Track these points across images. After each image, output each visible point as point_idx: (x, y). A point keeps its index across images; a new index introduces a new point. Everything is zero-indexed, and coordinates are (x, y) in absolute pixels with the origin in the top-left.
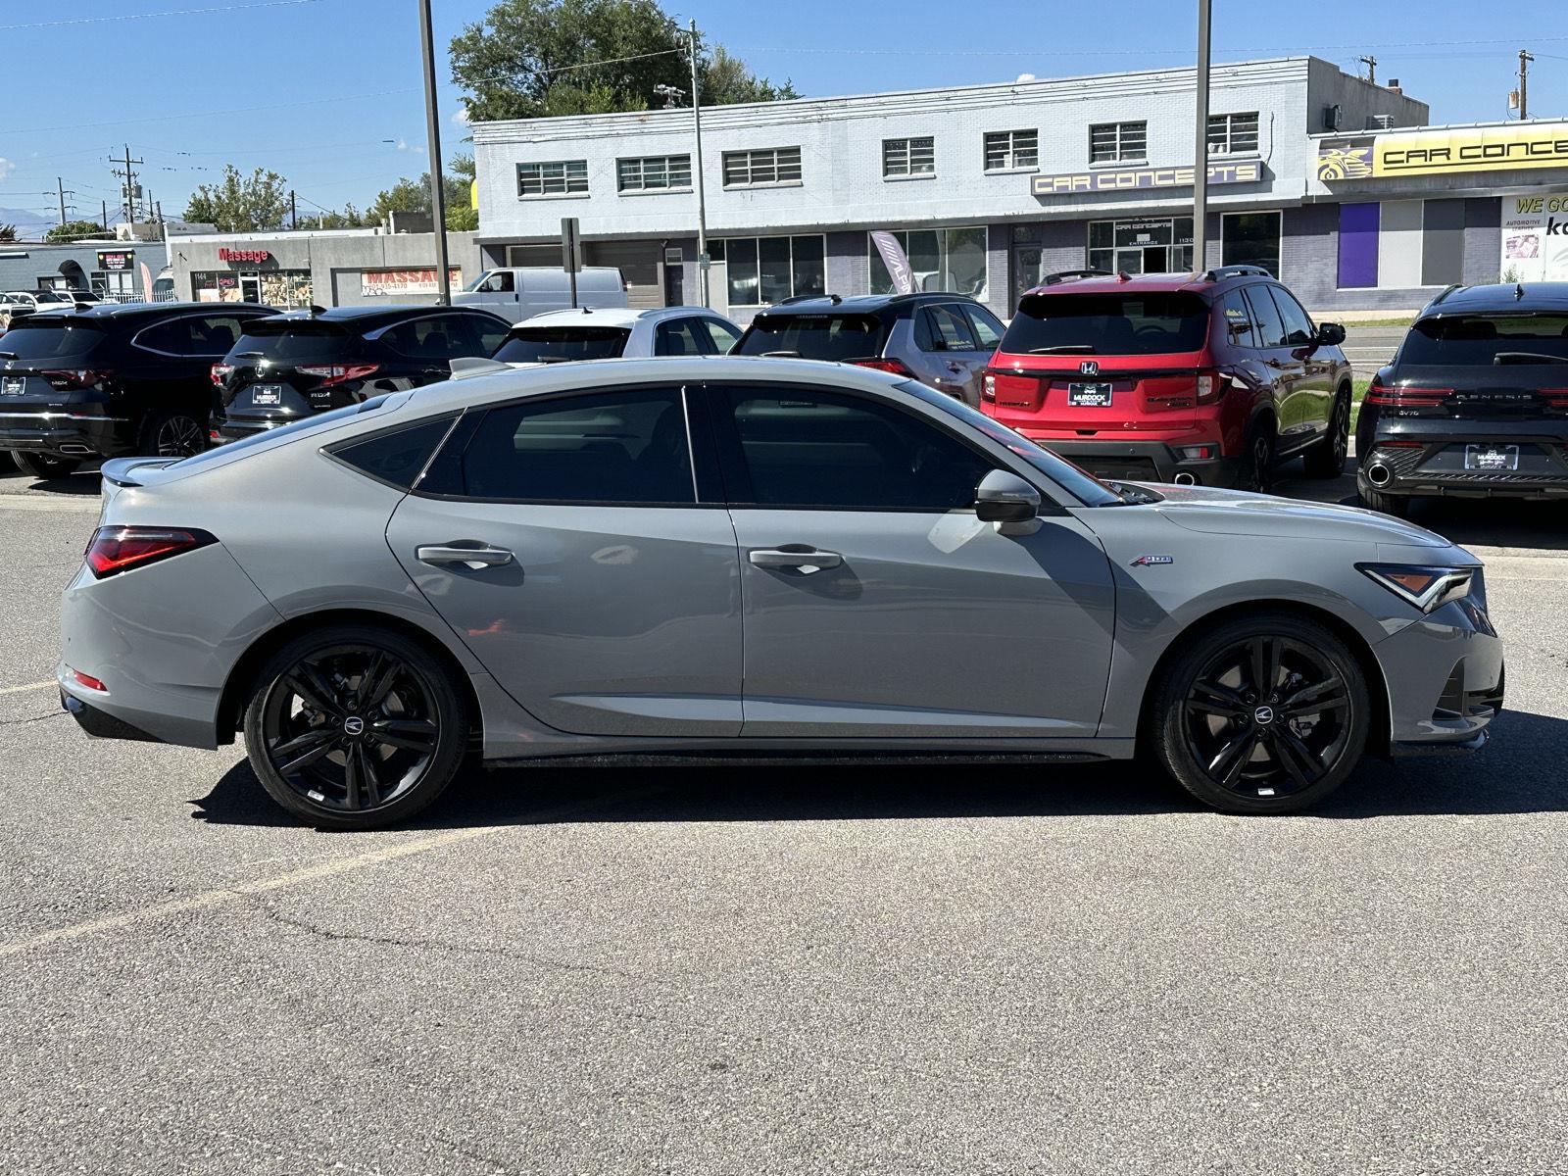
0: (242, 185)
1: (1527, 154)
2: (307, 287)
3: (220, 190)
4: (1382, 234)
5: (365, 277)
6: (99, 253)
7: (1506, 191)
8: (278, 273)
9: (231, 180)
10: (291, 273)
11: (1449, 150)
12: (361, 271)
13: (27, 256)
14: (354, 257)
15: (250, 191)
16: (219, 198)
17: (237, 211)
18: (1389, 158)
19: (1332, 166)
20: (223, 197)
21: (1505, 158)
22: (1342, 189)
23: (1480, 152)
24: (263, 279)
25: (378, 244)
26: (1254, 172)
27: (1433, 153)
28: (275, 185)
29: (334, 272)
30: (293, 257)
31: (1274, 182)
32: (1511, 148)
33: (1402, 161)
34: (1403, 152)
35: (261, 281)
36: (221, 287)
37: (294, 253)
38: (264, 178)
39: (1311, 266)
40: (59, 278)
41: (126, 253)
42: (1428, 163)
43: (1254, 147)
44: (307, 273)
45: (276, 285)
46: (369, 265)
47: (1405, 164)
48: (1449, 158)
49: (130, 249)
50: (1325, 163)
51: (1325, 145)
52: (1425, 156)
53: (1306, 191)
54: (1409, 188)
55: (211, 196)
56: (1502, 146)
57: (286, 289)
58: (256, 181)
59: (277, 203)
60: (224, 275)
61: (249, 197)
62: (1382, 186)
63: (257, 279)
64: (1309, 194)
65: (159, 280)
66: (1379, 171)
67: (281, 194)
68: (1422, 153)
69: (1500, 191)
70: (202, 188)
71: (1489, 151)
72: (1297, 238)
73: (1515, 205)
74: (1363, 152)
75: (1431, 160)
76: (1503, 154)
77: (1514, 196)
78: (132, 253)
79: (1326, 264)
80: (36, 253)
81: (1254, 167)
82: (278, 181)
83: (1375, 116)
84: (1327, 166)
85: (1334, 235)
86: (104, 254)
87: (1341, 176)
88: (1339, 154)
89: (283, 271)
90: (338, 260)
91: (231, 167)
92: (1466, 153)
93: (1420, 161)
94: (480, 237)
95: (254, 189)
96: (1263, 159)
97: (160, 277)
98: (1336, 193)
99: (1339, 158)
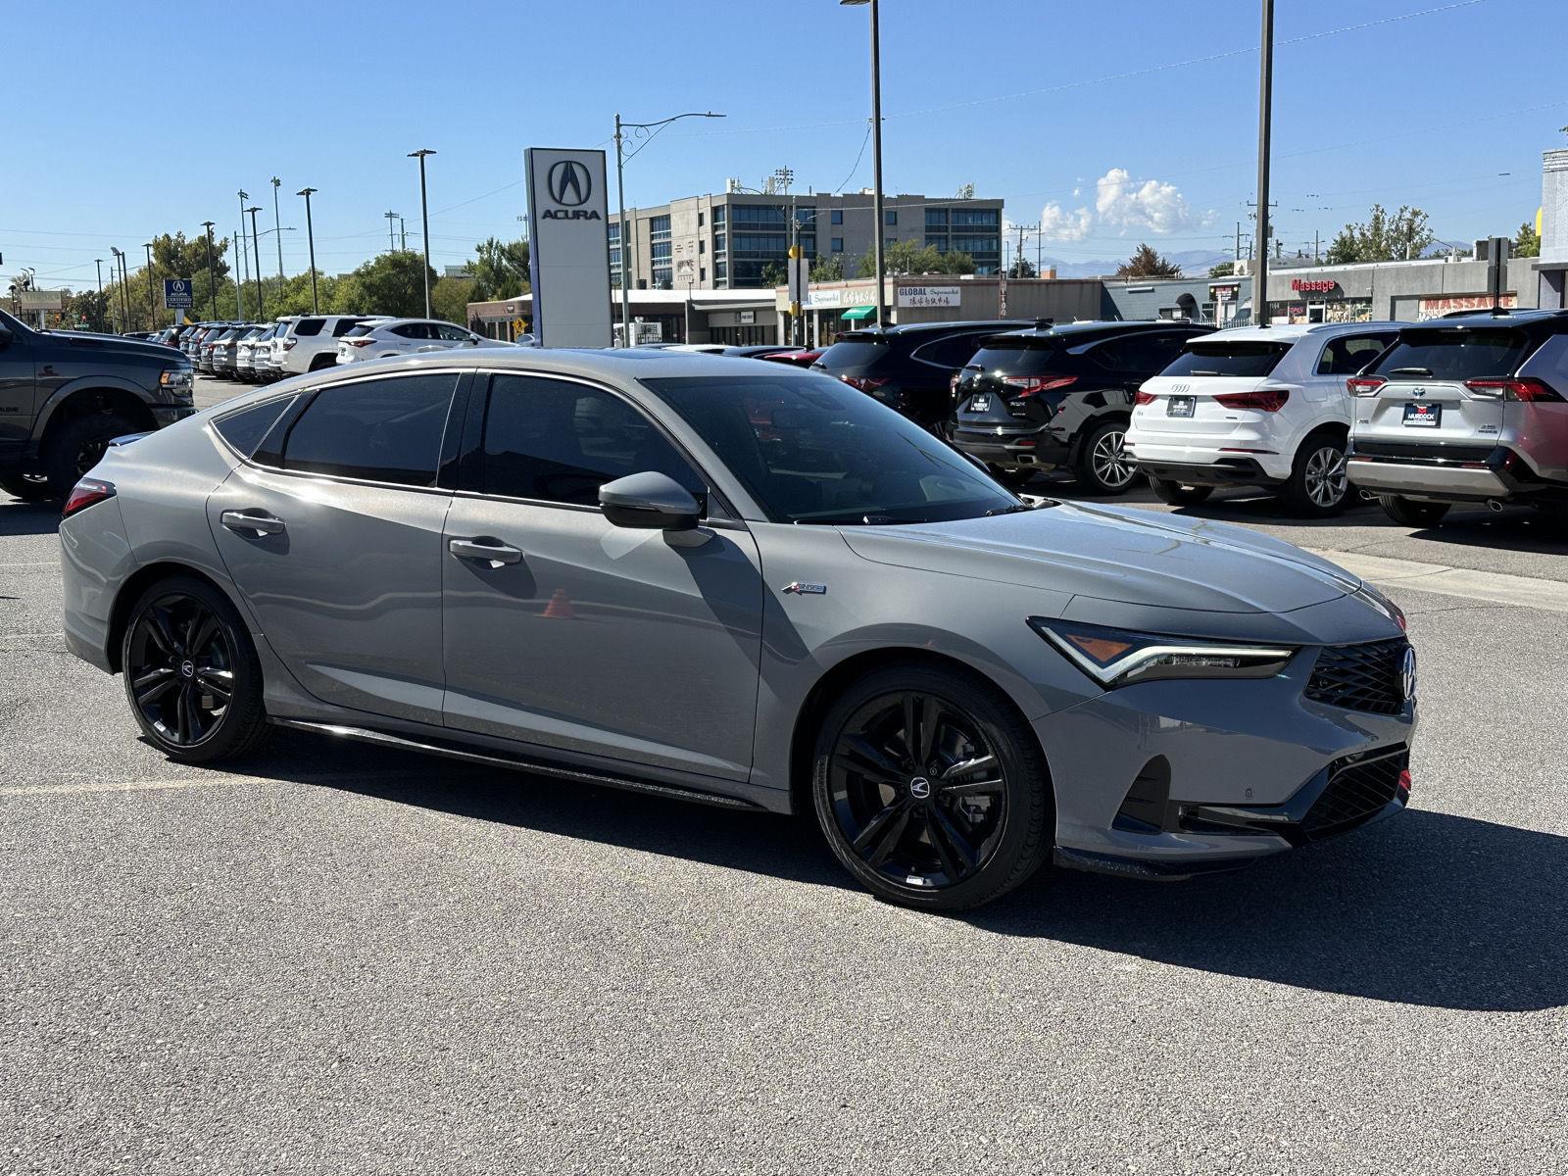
0: (1387, 222)
2: (1368, 313)
3: (1366, 227)
5: (1423, 304)
6: (1211, 287)
8: (1343, 301)
9: (1377, 218)
10: (1354, 301)
12: (1420, 298)
13: (1153, 291)
14: (1414, 285)
15: (1393, 227)
16: (1363, 235)
17: (1379, 247)
20: (1368, 234)
24: (1329, 307)
25: (1438, 272)
28: (1418, 221)
29: (1394, 299)
30: (1357, 285)
35: (1327, 308)
36: (1291, 315)
37: (1359, 282)
38: (1407, 215)
40: (1177, 309)
41: (1232, 287)
44: (1369, 301)
45: (1340, 313)
46: (1427, 292)
49: (1236, 283)
55: (1357, 234)
57: (1348, 316)
58: (1400, 218)
59: (1417, 238)
60: (1294, 304)
61: (1392, 233)
63: (1323, 307)
65: (1241, 310)
67: (1423, 229)
70: (1349, 227)
78: (1238, 286)
80: (1161, 288)
82: (1420, 217)
86: (1215, 287)
89: (1347, 300)
90: (1399, 288)
91: (1377, 206)
94: (1541, 262)
95: (1397, 225)
97: (1243, 307)
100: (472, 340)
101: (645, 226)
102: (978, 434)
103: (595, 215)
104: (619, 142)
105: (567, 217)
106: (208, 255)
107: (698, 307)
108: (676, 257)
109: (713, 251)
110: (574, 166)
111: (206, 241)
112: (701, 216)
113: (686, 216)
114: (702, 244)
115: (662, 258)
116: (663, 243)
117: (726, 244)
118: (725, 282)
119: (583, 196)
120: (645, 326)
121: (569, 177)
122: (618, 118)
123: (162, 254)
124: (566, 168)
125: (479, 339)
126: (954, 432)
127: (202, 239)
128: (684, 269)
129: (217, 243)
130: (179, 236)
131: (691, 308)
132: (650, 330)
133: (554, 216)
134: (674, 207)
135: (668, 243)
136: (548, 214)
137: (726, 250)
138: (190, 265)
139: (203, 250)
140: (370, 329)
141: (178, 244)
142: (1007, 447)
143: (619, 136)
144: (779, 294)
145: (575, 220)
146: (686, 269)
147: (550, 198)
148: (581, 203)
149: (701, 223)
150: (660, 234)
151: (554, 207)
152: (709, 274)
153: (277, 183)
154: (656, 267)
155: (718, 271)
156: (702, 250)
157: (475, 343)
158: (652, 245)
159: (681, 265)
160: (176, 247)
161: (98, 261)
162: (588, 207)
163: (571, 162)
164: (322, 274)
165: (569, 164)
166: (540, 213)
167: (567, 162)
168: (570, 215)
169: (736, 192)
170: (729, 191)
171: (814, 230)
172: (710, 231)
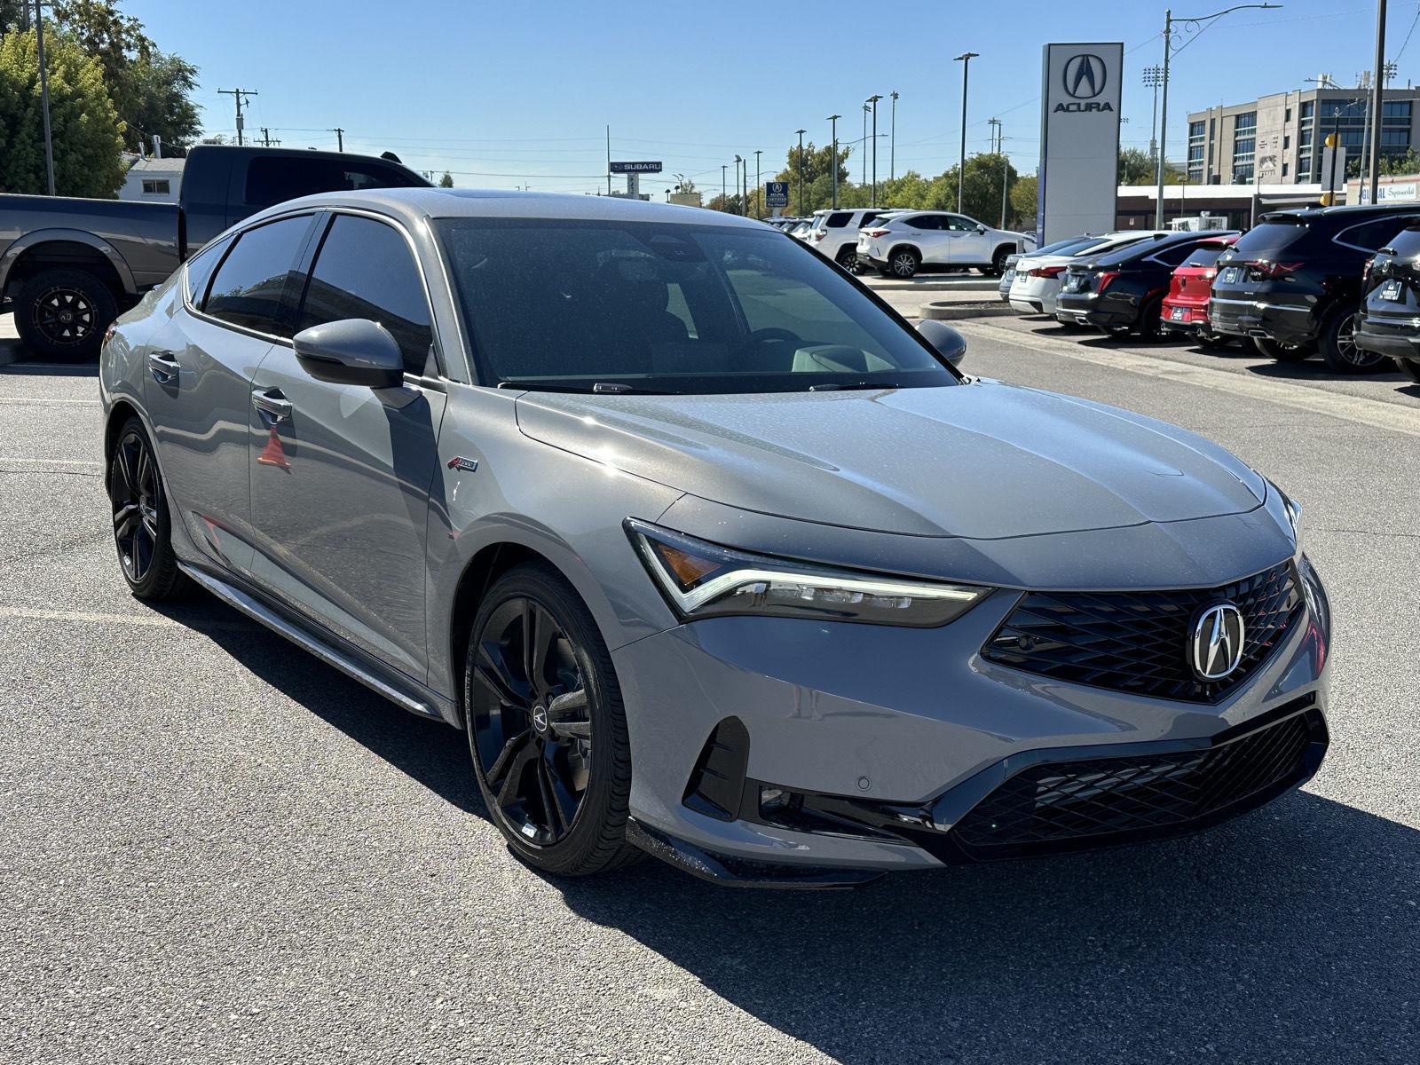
100: (978, 230)
101: (1230, 123)
102: (1390, 325)
103: (1108, 107)
104: (1167, 37)
105: (1079, 109)
106: (831, 163)
107: (1265, 202)
108: (1259, 153)
109: (1298, 146)
110: (1091, 59)
111: (831, 151)
112: (1288, 112)
113: (1272, 113)
114: (1287, 139)
115: (1245, 154)
116: (1247, 140)
117: (1312, 139)
118: (1308, 177)
119: (1097, 89)
120: (1210, 221)
121: (1085, 71)
122: (1169, 13)
123: (795, 162)
124: (1083, 60)
125: (985, 230)
126: (1363, 323)
127: (828, 149)
128: (1266, 164)
129: (840, 151)
130: (810, 147)
131: (1258, 202)
132: (1214, 224)
133: (1067, 109)
134: (1260, 104)
135: (1251, 139)
136: (1060, 107)
137: (1311, 145)
138: (817, 171)
139: (828, 158)
140: (887, 220)
141: (809, 153)
142: (1412, 340)
143: (1168, 31)
144: (1351, 187)
145: (1087, 113)
146: (1269, 164)
147: (1064, 91)
148: (1095, 95)
149: (1288, 119)
150: (1245, 131)
151: (1066, 100)
152: (1292, 170)
153: (896, 96)
154: (1237, 163)
155: (1301, 167)
156: (1286, 146)
157: (982, 233)
158: (1236, 142)
159: (1263, 160)
160: (807, 157)
161: (724, 167)
162: (1101, 99)
163: (1087, 56)
164: (918, 177)
165: (1085, 58)
166: (1052, 107)
167: (1083, 56)
168: (1082, 108)
169: (1327, 87)
170: (1320, 86)
171: (1409, 124)
172: (1297, 126)
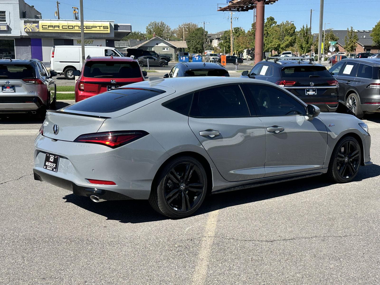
1: (79, 29)
4: (43, 47)
7: (74, 38)
11: (59, 26)
18: (43, 27)
19: (28, 28)
21: (73, 29)
22: (31, 34)
23: (67, 27)
26: (6, 28)
27: (55, 26)
31: (11, 31)
32: (75, 27)
33: (47, 28)
34: (47, 26)
39: (24, 55)
42: (54, 29)
43: (5, 21)
47: (48, 29)
48: (59, 28)
50: (26, 27)
51: (25, 22)
52: (53, 27)
53: (21, 34)
54: (49, 35)
56: (73, 26)
62: (42, 34)
64: (22, 35)
66: (41, 30)
68: (52, 26)
69: (73, 38)
71: (69, 27)
72: (20, 47)
73: (77, 41)
74: (36, 25)
75: (54, 28)
76: (73, 28)
77: (76, 39)
79: (28, 55)
81: (6, 26)
83: (37, 15)
84: (27, 28)
85: (30, 47)
87: (31, 31)
88: (30, 25)
92: (63, 27)
93: (52, 28)
96: (8, 24)
98: (29, 35)
99: (30, 26)
